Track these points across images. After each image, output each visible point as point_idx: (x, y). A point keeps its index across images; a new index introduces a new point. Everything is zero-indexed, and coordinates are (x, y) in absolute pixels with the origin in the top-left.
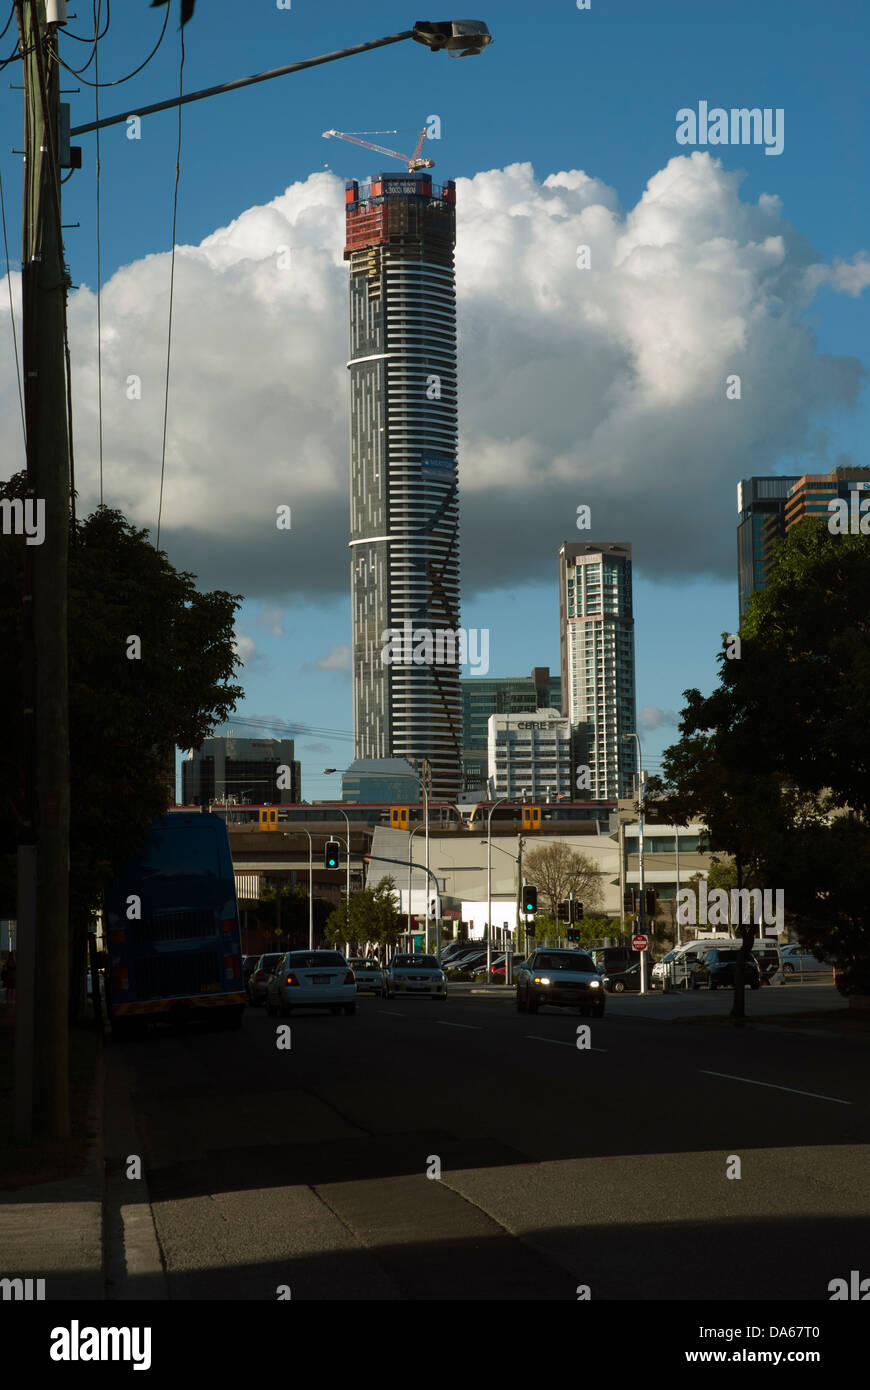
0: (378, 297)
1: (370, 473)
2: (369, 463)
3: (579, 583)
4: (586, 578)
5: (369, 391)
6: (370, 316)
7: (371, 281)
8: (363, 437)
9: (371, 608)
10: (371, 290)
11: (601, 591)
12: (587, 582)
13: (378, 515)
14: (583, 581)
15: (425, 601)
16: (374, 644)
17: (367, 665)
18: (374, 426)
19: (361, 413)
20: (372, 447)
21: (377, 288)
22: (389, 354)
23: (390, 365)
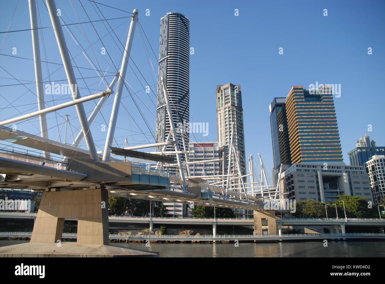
0: (166, 43)
5: (163, 68)
6: (164, 49)
11: (230, 97)
12: (225, 95)
14: (223, 95)
16: (161, 137)
22: (168, 56)
23: (168, 58)
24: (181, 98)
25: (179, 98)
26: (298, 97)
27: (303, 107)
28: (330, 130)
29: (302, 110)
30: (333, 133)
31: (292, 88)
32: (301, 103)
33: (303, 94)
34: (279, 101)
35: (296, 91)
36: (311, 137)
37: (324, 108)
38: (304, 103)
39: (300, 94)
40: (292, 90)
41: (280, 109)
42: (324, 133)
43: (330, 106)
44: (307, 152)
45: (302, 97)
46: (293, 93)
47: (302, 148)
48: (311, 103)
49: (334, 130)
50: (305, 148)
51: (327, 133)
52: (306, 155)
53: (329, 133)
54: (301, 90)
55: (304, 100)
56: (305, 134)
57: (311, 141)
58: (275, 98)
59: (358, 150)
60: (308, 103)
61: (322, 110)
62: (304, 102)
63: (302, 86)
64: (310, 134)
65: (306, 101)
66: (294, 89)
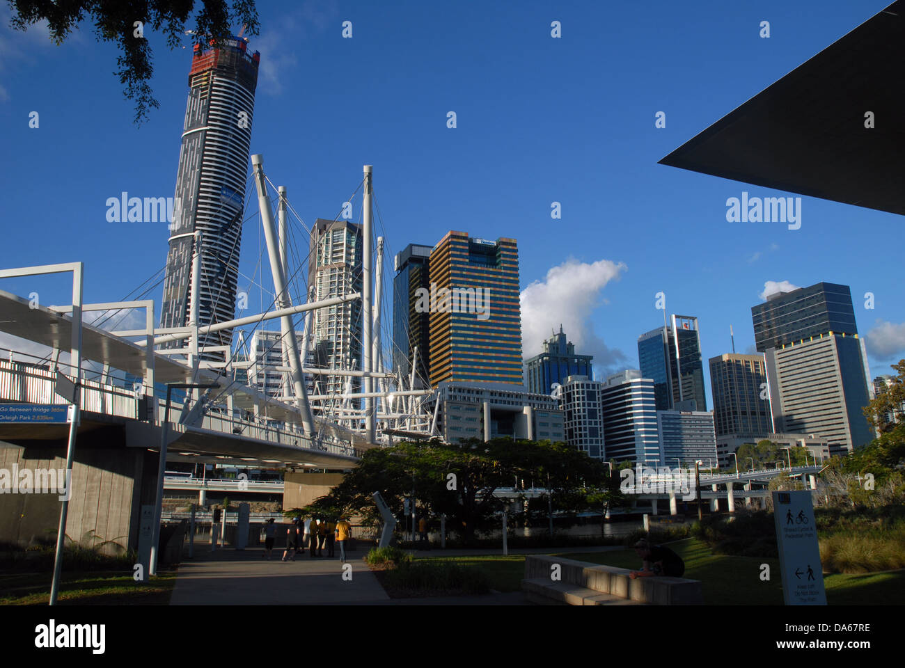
0: (206, 98)
1: (187, 196)
2: (187, 191)
3: (327, 243)
4: (333, 240)
5: (193, 149)
6: (199, 108)
7: (202, 90)
8: (186, 175)
9: (177, 278)
10: (202, 95)
11: (344, 248)
12: (334, 242)
13: (189, 221)
14: (330, 242)
15: (214, 276)
16: (176, 301)
17: (170, 316)
18: (193, 168)
19: (186, 162)
20: (190, 181)
21: (206, 93)
22: (208, 128)
23: (208, 133)
24: (226, 223)
25: (223, 224)
26: (458, 253)
27: (464, 273)
28: (507, 323)
29: (462, 279)
30: (511, 329)
31: (449, 234)
32: (461, 266)
33: (467, 248)
34: (417, 252)
35: (455, 240)
36: (472, 333)
37: (501, 280)
38: (467, 267)
39: (461, 247)
40: (447, 236)
41: (416, 268)
42: (496, 328)
43: (512, 278)
44: (463, 359)
45: (464, 254)
46: (449, 244)
47: (455, 352)
48: (479, 268)
49: (513, 323)
50: (460, 352)
51: (502, 329)
52: (460, 366)
53: (505, 329)
54: (464, 241)
55: (467, 260)
56: (463, 325)
57: (472, 339)
58: (411, 246)
59: (545, 358)
60: (473, 267)
61: (497, 283)
62: (467, 264)
63: (467, 233)
64: (471, 326)
65: (472, 262)
66: (452, 236)
